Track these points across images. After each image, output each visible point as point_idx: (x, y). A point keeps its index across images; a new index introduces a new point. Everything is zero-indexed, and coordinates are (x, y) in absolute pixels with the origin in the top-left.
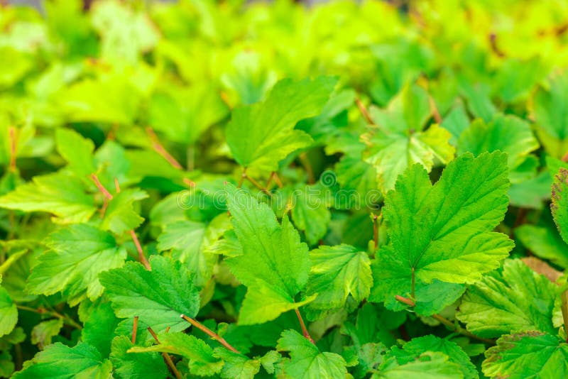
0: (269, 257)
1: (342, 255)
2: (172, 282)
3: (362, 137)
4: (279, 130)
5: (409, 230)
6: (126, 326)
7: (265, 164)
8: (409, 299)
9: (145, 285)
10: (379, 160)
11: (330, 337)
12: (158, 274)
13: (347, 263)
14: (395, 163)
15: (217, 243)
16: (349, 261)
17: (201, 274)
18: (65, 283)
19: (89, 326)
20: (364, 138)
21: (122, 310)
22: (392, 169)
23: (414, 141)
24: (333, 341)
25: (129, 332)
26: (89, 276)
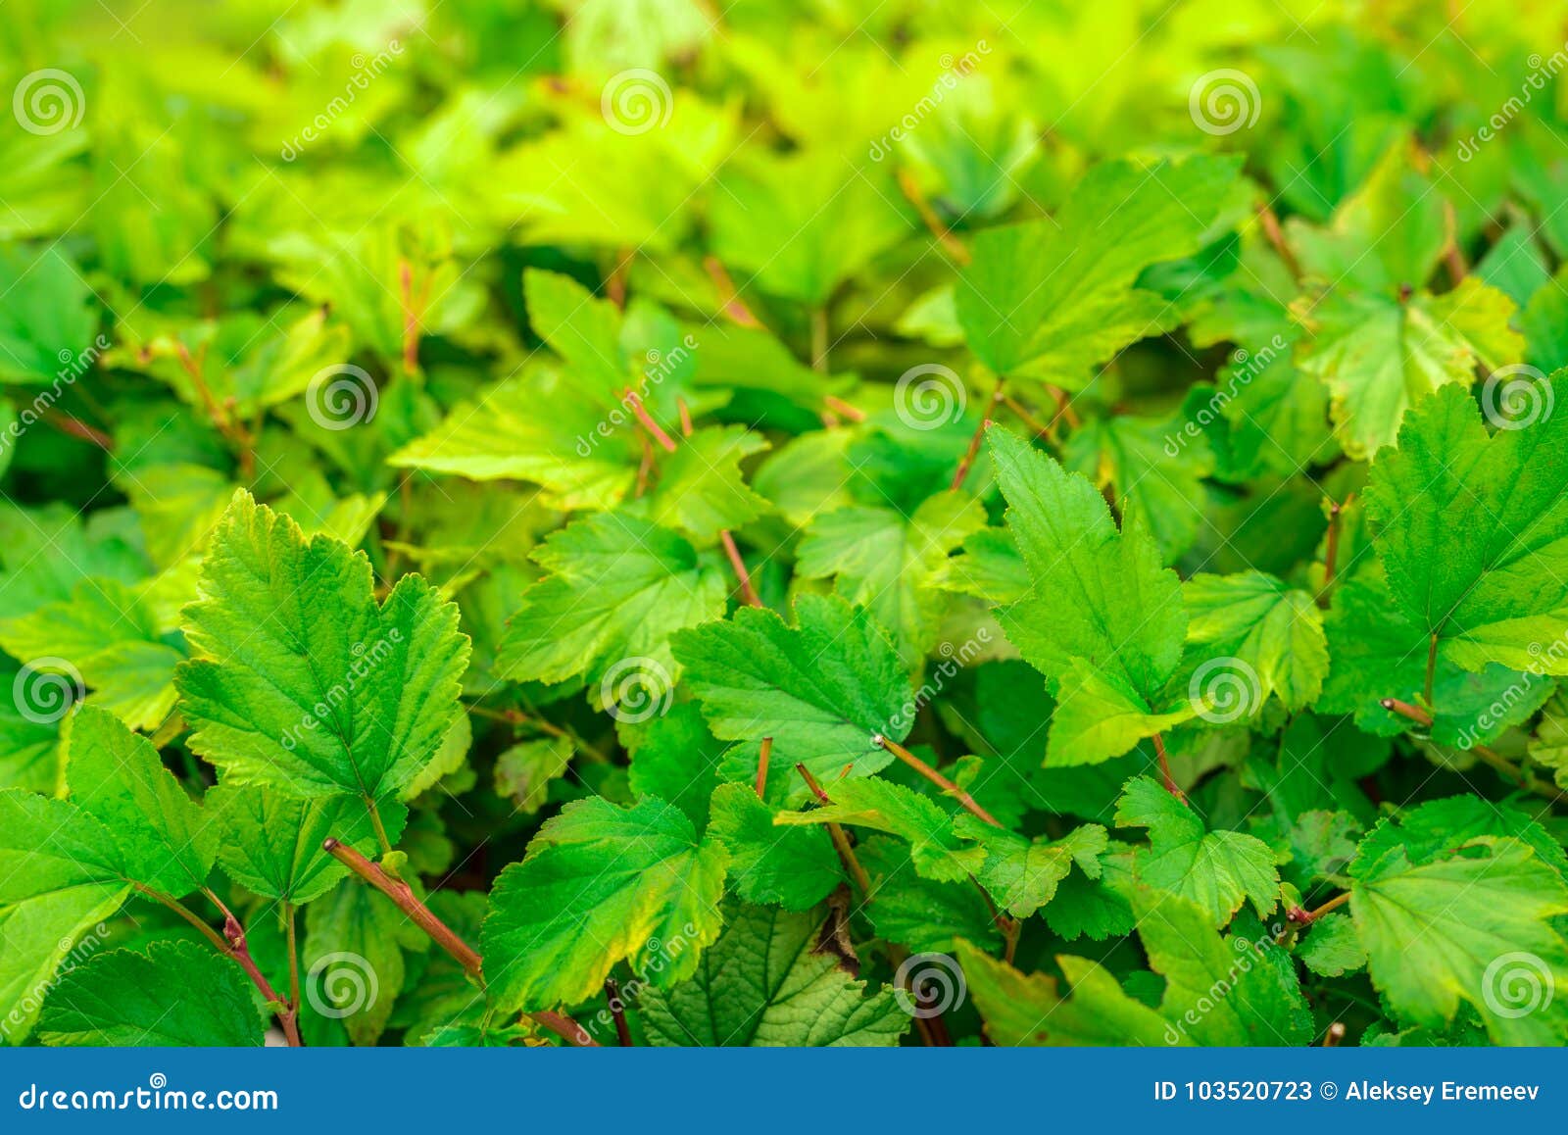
0: (1090, 604)
1: (1248, 598)
2: (848, 656)
3: (1292, 306)
4: (1090, 289)
5: (1428, 542)
6: (741, 760)
7: (1055, 370)
8: (1417, 706)
9: (782, 662)
10: (1334, 367)
11: (1207, 791)
12: (815, 638)
13: (1261, 617)
14: (1373, 372)
15: (946, 567)
16: (1267, 612)
17: (907, 637)
18: (588, 655)
19: (644, 757)
20: (1299, 310)
21: (728, 721)
22: (1365, 389)
23: (1416, 316)
24: (1215, 801)
25: (749, 776)
26: (642, 636)
